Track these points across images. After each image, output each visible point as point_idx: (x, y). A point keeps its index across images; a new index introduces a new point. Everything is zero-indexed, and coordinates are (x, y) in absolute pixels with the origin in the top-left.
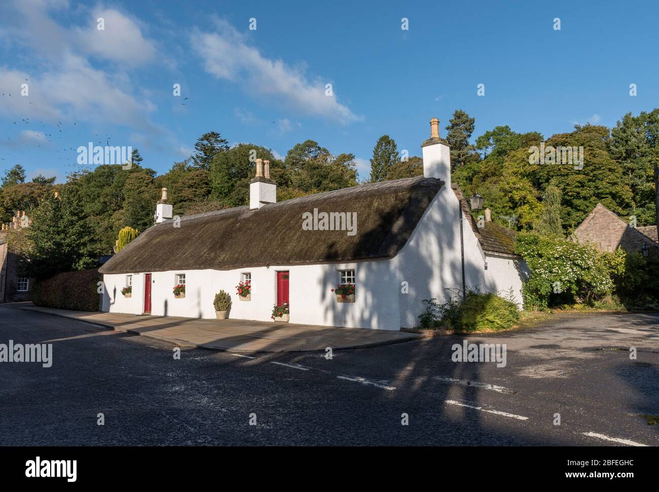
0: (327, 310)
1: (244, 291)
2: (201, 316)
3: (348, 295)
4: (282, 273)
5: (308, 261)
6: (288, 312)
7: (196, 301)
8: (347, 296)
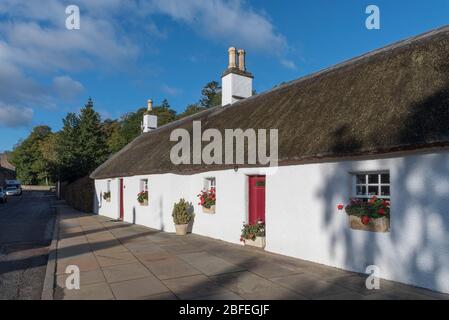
0: (333, 241)
1: (208, 200)
2: (163, 228)
3: (375, 217)
4: (256, 178)
5: (296, 158)
6: (263, 234)
7: (159, 211)
8: (373, 220)
